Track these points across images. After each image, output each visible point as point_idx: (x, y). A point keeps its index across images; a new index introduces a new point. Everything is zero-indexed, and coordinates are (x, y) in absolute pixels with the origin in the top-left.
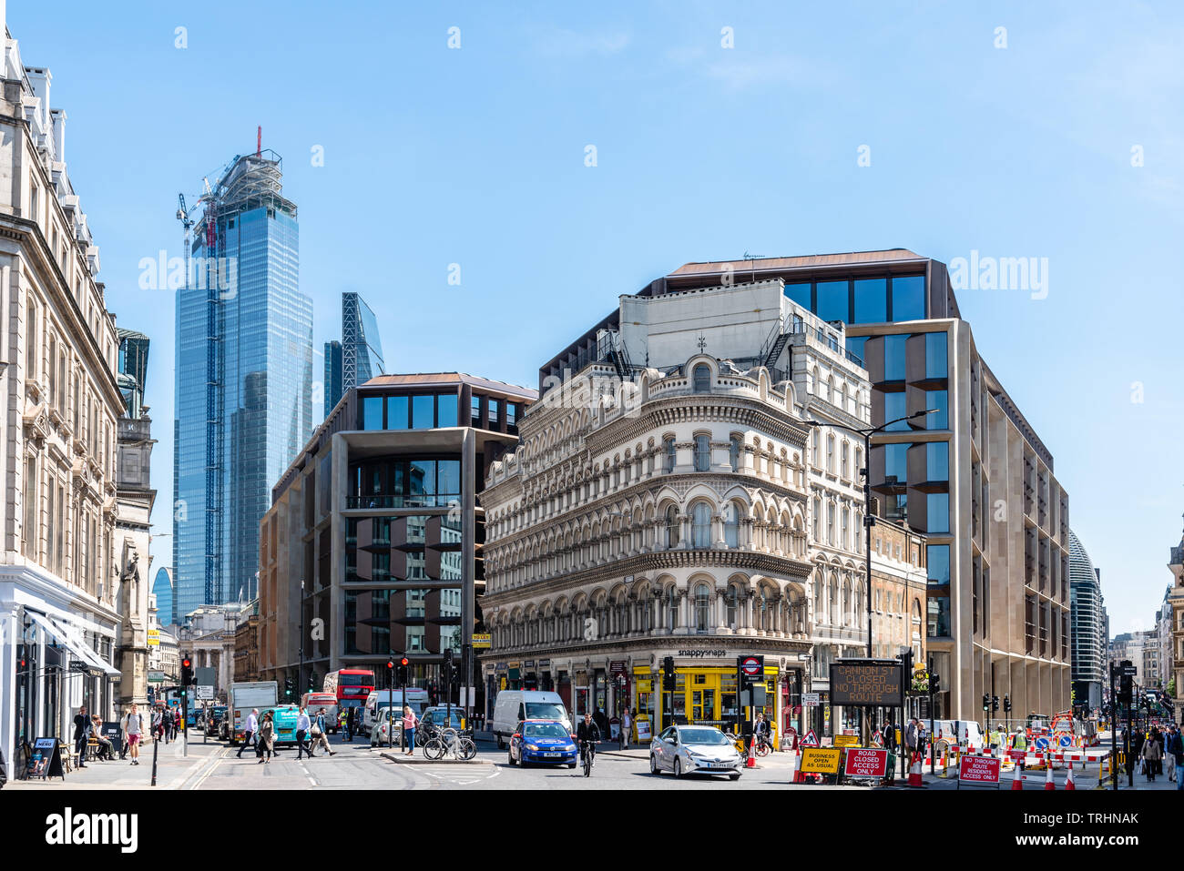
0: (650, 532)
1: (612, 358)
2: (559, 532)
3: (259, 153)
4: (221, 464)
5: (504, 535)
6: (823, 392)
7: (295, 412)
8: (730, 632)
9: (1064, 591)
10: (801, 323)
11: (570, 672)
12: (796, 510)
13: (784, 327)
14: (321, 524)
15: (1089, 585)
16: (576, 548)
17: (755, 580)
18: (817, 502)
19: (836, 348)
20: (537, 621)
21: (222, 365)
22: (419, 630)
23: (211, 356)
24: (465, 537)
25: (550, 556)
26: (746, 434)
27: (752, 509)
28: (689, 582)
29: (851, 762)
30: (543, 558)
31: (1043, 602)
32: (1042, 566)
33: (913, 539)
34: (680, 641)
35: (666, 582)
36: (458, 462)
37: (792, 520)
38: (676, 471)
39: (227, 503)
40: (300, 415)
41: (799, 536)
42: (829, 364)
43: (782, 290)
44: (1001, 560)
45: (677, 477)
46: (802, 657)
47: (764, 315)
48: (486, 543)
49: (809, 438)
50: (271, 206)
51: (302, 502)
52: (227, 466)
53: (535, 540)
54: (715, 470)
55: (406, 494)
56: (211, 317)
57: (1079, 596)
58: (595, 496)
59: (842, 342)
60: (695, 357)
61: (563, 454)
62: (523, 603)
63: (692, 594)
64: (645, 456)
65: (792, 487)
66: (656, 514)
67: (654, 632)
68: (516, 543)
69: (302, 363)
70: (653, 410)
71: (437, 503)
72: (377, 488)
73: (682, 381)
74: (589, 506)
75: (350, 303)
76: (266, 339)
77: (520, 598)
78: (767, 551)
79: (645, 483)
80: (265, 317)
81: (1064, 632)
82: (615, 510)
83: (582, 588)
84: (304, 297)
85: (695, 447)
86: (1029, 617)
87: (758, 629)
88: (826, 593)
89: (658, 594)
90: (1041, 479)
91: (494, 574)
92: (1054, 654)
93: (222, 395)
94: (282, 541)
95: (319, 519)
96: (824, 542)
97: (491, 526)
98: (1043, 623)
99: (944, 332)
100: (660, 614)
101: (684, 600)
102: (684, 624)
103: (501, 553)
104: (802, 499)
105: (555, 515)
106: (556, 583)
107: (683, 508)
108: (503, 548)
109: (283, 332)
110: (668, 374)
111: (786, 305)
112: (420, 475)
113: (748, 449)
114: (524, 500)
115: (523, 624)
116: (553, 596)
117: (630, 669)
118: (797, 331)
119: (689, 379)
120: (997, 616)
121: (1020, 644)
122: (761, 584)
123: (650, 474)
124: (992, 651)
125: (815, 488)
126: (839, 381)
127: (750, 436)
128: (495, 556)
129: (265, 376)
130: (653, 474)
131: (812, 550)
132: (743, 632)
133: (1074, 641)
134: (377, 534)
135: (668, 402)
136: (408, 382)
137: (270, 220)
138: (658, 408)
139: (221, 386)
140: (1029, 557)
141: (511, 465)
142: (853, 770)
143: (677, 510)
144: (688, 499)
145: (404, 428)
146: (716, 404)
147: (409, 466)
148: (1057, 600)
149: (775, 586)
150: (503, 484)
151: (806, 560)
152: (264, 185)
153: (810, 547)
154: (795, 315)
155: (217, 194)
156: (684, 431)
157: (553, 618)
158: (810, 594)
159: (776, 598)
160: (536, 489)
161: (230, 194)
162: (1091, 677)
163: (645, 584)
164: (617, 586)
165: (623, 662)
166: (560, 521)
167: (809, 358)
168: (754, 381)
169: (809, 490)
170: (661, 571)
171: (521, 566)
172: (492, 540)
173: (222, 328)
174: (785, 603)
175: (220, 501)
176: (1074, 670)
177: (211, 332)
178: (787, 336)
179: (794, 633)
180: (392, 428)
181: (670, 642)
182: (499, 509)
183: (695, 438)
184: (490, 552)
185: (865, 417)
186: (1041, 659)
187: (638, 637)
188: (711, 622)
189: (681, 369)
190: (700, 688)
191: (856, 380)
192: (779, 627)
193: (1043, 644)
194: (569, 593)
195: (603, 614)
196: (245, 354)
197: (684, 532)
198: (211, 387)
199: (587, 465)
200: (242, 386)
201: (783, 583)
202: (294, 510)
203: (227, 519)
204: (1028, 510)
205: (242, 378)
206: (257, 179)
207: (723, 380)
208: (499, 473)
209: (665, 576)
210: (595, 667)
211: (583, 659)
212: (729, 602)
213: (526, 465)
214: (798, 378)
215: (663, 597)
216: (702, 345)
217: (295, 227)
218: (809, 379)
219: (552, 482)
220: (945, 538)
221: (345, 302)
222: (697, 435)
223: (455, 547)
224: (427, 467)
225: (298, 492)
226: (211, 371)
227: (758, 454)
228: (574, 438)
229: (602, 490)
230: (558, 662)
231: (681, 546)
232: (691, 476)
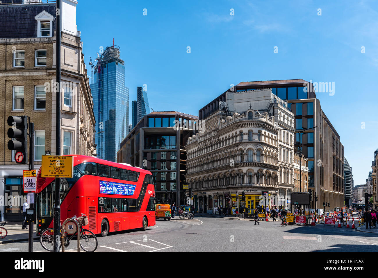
0: (236, 158)
1: (224, 109)
2: (209, 157)
3: (113, 46)
4: (102, 136)
5: (192, 158)
6: (282, 120)
7: (124, 121)
8: (258, 185)
9: (343, 174)
10: (276, 100)
11: (212, 195)
12: (275, 152)
13: (272, 101)
14: (136, 154)
15: (349, 172)
16: (214, 161)
17: (265, 171)
18: (280, 149)
19: (285, 107)
20: (202, 182)
21: (102, 107)
22: (165, 184)
23: (99, 104)
24: (178, 158)
25: (206, 164)
26: (262, 131)
27: (264, 151)
28: (247, 171)
29: (297, 219)
30: (204, 164)
31: (337, 177)
32: (337, 167)
33: (305, 160)
34: (244, 187)
35: (240, 171)
36: (175, 137)
37: (274, 154)
38: (243, 141)
39: (104, 147)
40: (125, 122)
41: (276, 159)
42: (283, 111)
43: (271, 91)
44: (326, 165)
45: (244, 143)
46: (277, 192)
47: (266, 98)
48: (187, 160)
49: (278, 132)
50: (117, 62)
51: (130, 147)
52: (104, 136)
53: (202, 159)
54: (254, 141)
55: (160, 145)
56: (99, 93)
57: (346, 175)
58: (220, 147)
59: (287, 106)
60: (249, 110)
61: (210, 136)
62: (198, 177)
63: (248, 174)
64: (234, 137)
65: (274, 145)
66: (238, 153)
67: (237, 185)
68: (196, 160)
69: (125, 107)
70: (237, 124)
71: (169, 148)
72: (152, 144)
73: (245, 116)
74: (218, 150)
75: (140, 89)
76: (115, 100)
77: (197, 175)
78: (268, 163)
79: (234, 144)
80: (115, 93)
81: (343, 185)
82: (226, 151)
83: (216, 173)
84: (126, 88)
85: (249, 134)
86: (334, 181)
87: (265, 184)
88: (283, 174)
89: (238, 174)
90: (337, 143)
91: (189, 168)
92: (340, 191)
93: (102, 116)
94: (124, 158)
95: (135, 152)
96: (282, 160)
97: (188, 155)
98: (337, 183)
99: (313, 102)
100: (238, 180)
101: (245, 176)
102: (245, 183)
103: (191, 163)
104: (277, 149)
105: (208, 152)
106: (208, 171)
107: (245, 151)
108: (192, 161)
109: (120, 98)
110: (241, 114)
111: (272, 95)
112: (164, 140)
113: (263, 135)
114: (198, 148)
115: (198, 182)
116: (207, 175)
117: (230, 195)
118: (275, 103)
119: (247, 116)
120: (325, 180)
121: (331, 188)
122: (266, 172)
123: (236, 142)
124: (324, 190)
125: (280, 145)
126: (286, 116)
127: (263, 132)
128: (189, 163)
129: (115, 110)
130: (237, 141)
131: (279, 163)
132: (261, 185)
133: (345, 187)
134: (152, 157)
135: (241, 122)
136: (161, 114)
137: (117, 66)
138: (238, 124)
139: (102, 113)
140: (334, 164)
141: (194, 138)
142: (297, 221)
143: (244, 152)
144: (247, 149)
145: (160, 127)
146: (254, 123)
147: (161, 137)
148: (341, 176)
149: (270, 172)
150: (192, 144)
151: (278, 165)
152: (115, 55)
153: (279, 162)
154: (275, 98)
155: (101, 58)
156: (245, 130)
157: (207, 181)
158: (278, 175)
159: (270, 175)
160: (202, 145)
161: (105, 58)
162: (349, 197)
163: (234, 172)
164: (226, 172)
165: (228, 193)
166: (209, 154)
167: (278, 110)
168: (265, 116)
169: (278, 146)
170: (239, 168)
171: (197, 166)
172: (189, 159)
173: (102, 96)
174: (272, 177)
175: (102, 146)
176: (345, 195)
177: (99, 98)
178: (273, 104)
179: (274, 185)
180: (156, 127)
181: (242, 188)
182: (191, 150)
183: (248, 132)
184: (188, 162)
185: (293, 126)
186: (337, 192)
187: (232, 186)
188: (253, 182)
189: (245, 113)
190: (250, 200)
191: (290, 116)
192: (271, 183)
193: (337, 188)
194: (212, 174)
195: (222, 180)
196: (109, 104)
197: (246, 157)
198: (99, 113)
199: (217, 139)
200: (108, 113)
201: (272, 171)
202: (128, 149)
203: (104, 152)
204: (333, 151)
205: (108, 111)
206: (113, 53)
207: (256, 116)
208: (191, 140)
209: (240, 170)
210: (220, 194)
211: (216, 192)
212: (258, 177)
213: (199, 138)
214: (276, 115)
215: (240, 175)
216: (251, 106)
217: (124, 68)
218: (279, 116)
219: (207, 143)
220: (312, 159)
221: (138, 90)
222: (249, 131)
223: (174, 160)
224: (166, 138)
225: (129, 145)
226: (99, 109)
227: (265, 136)
228: (214, 131)
229: (221, 146)
230: (209, 193)
231: (245, 161)
232: (247, 142)
